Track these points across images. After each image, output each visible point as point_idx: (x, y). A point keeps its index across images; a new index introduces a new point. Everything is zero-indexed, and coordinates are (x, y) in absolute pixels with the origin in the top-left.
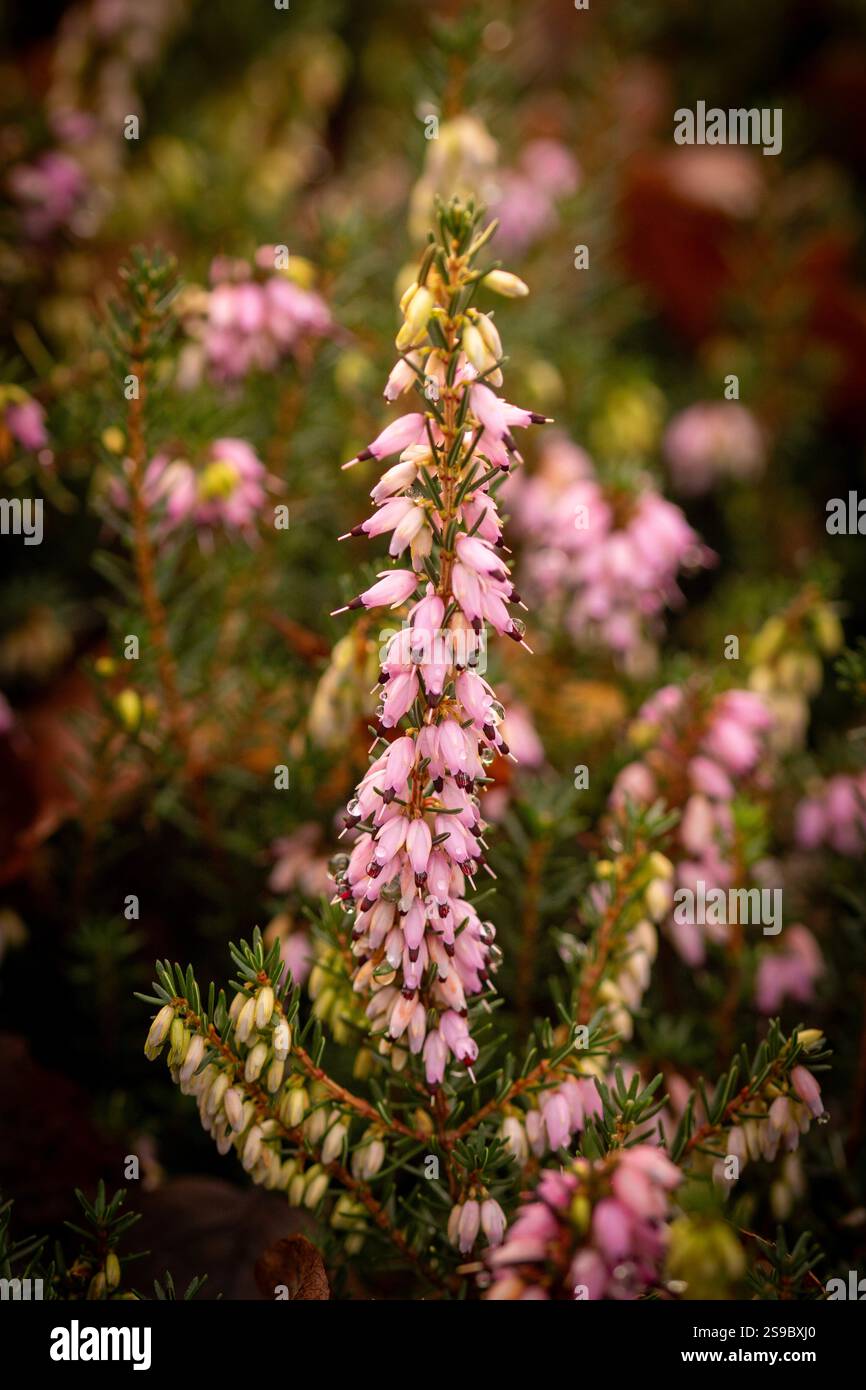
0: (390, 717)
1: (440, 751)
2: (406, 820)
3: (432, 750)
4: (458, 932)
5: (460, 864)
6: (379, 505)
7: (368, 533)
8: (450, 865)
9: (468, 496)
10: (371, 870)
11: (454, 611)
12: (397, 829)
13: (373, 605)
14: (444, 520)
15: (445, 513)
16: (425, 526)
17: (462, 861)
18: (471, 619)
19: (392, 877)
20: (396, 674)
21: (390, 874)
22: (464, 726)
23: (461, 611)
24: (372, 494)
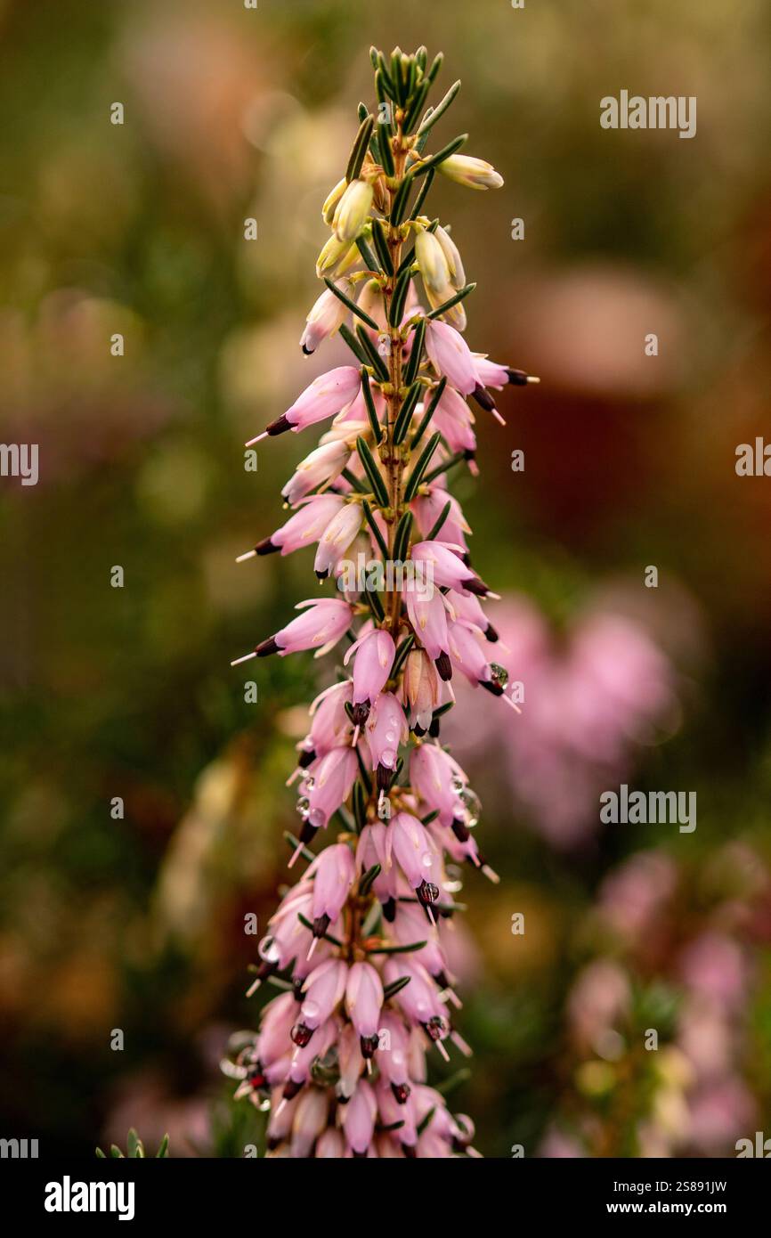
0: (319, 811)
1: (393, 854)
2: (343, 966)
3: (380, 855)
4: (421, 1128)
5: (423, 1025)
6: (293, 507)
7: (280, 548)
8: (409, 1029)
9: (423, 488)
10: (299, 1033)
11: (409, 650)
12: (332, 977)
13: (291, 648)
14: (389, 522)
15: (391, 511)
16: (362, 533)
17: (427, 1020)
18: (434, 657)
19: (326, 1047)
20: (325, 751)
21: (323, 1043)
22: (425, 822)
23: (420, 648)
24: (284, 492)
